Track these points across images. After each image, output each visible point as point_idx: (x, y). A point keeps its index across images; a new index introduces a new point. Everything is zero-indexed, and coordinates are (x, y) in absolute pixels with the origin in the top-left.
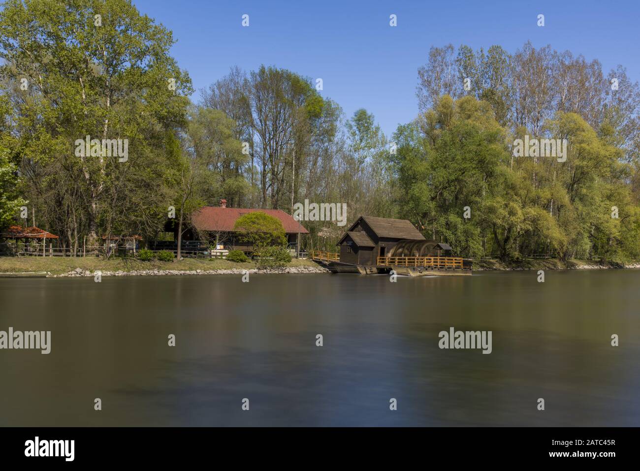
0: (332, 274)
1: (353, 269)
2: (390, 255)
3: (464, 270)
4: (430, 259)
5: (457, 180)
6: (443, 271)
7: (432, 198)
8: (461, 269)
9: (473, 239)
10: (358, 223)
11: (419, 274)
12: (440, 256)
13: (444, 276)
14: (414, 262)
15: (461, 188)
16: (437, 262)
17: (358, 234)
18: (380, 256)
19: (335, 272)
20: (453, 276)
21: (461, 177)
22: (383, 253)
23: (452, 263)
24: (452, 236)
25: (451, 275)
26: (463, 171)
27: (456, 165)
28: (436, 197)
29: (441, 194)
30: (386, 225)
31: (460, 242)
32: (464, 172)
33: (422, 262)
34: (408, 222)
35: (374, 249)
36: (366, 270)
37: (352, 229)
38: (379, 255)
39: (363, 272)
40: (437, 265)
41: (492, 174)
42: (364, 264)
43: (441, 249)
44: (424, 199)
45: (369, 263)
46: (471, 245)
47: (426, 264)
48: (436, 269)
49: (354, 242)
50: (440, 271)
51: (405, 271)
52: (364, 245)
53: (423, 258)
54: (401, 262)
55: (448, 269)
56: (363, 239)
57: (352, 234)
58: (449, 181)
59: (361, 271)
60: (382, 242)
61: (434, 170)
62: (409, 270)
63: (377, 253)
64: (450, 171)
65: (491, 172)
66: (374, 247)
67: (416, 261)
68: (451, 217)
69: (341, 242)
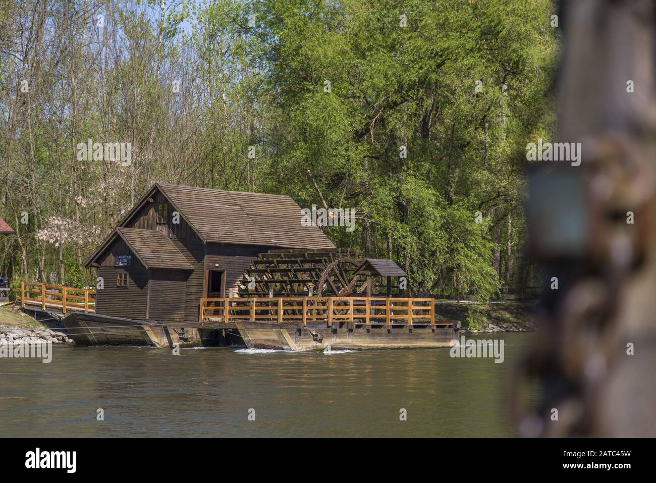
0: (75, 346)
1: (133, 333)
2: (234, 293)
3: (437, 330)
4: (346, 303)
5: (423, 82)
6: (380, 335)
7: (357, 132)
8: (429, 330)
9: (467, 246)
10: (148, 203)
11: (312, 344)
12: (372, 295)
13: (384, 349)
14: (301, 312)
15: (436, 107)
16: (364, 311)
17: (148, 234)
18: (209, 297)
19: (82, 343)
20: (407, 348)
21: (433, 76)
22: (215, 285)
23: (405, 312)
24: (411, 239)
25: (403, 345)
26: (441, 58)
27: (420, 42)
28: (368, 130)
29: (382, 122)
30: (225, 208)
31: (433, 254)
32: (443, 63)
33: (324, 311)
34: (287, 199)
35: (193, 276)
36: (168, 335)
37: (131, 221)
38: (205, 294)
39: (159, 340)
40: (364, 320)
41: (517, 67)
42: (162, 317)
43: (376, 274)
44: (334, 137)
45: (177, 316)
46: (463, 261)
47: (331, 317)
48: (361, 330)
49: (133, 256)
50: (373, 336)
51: (275, 337)
52: (162, 266)
53: (325, 299)
54: (266, 312)
55: (392, 330)
56: (159, 249)
57: (129, 235)
58: (401, 87)
59: (154, 339)
60: (215, 258)
61: (363, 56)
62: (286, 335)
63: (200, 286)
64: (406, 58)
65: (517, 63)
66: (193, 270)
67: (306, 308)
68: (409, 186)
69: (100, 258)
